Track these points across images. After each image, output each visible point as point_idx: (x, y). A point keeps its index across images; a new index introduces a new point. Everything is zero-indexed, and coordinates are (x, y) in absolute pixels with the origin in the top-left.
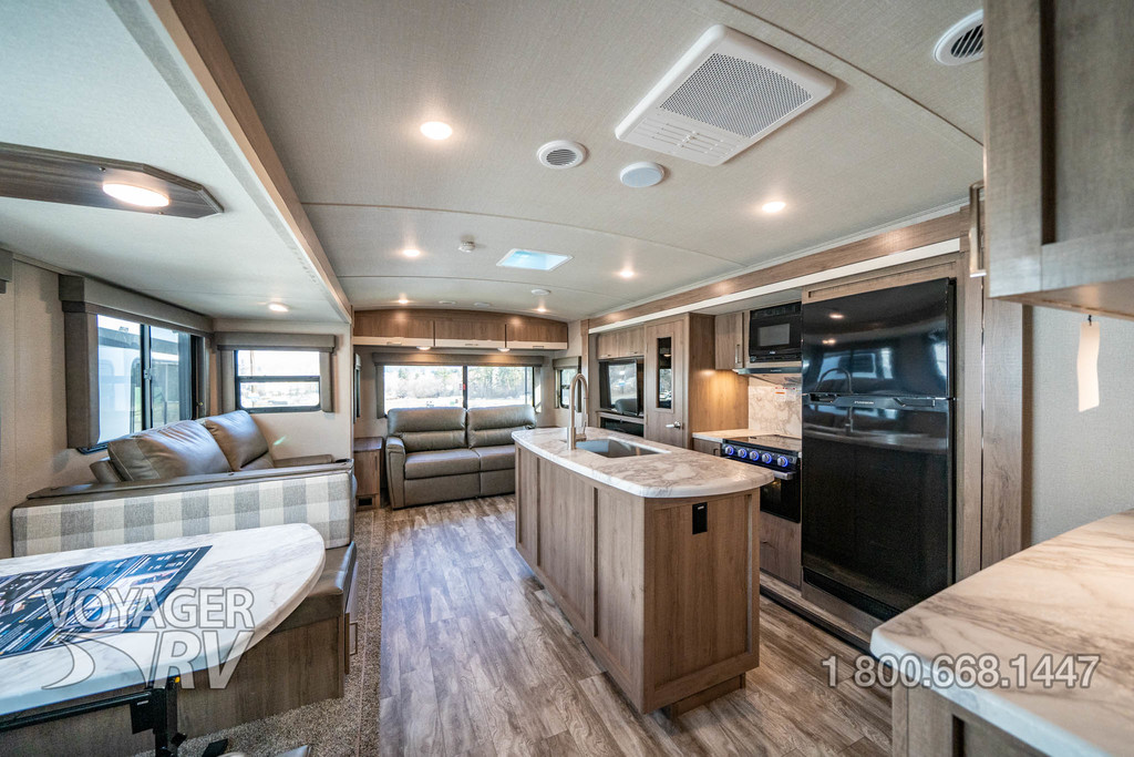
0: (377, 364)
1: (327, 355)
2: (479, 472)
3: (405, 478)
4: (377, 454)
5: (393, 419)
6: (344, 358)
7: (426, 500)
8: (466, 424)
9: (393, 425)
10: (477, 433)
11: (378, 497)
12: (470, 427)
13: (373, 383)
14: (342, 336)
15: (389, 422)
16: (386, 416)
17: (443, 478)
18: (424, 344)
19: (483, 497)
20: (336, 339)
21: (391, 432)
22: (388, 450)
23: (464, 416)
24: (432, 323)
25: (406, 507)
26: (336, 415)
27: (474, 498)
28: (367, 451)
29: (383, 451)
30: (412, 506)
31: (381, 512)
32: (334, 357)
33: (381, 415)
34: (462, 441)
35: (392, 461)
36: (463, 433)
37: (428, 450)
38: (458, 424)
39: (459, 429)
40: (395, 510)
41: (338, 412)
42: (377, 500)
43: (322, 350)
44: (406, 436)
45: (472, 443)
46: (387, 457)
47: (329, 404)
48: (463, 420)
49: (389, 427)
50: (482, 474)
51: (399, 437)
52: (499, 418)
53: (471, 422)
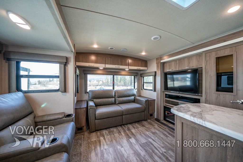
0: (85, 74)
1: (63, 66)
2: (122, 115)
3: (95, 119)
4: (85, 109)
5: (90, 94)
6: (71, 68)
7: (103, 128)
8: (115, 96)
9: (90, 96)
10: (119, 99)
11: (85, 127)
12: (116, 97)
13: (83, 81)
14: (70, 57)
15: (89, 95)
16: (88, 93)
17: (110, 118)
18: (101, 66)
19: (124, 125)
20: (67, 59)
21: (90, 99)
22: (89, 108)
23: (114, 93)
24: (104, 58)
25: (96, 130)
26: (67, 93)
27: (121, 125)
28: (80, 108)
29: (87, 108)
30: (98, 130)
31: (86, 134)
32: (67, 67)
33: (86, 92)
34: (114, 102)
35: (90, 112)
36: (114, 99)
37: (103, 105)
38: (113, 96)
39: (113, 97)
40: (92, 132)
41: (68, 92)
42: (85, 128)
43: (60, 63)
44: (95, 100)
45: (117, 103)
46: (89, 111)
47: (63, 88)
48: (114, 94)
49: (89, 97)
50: (123, 116)
51: (93, 101)
52: (126, 93)
53: (116, 94)
